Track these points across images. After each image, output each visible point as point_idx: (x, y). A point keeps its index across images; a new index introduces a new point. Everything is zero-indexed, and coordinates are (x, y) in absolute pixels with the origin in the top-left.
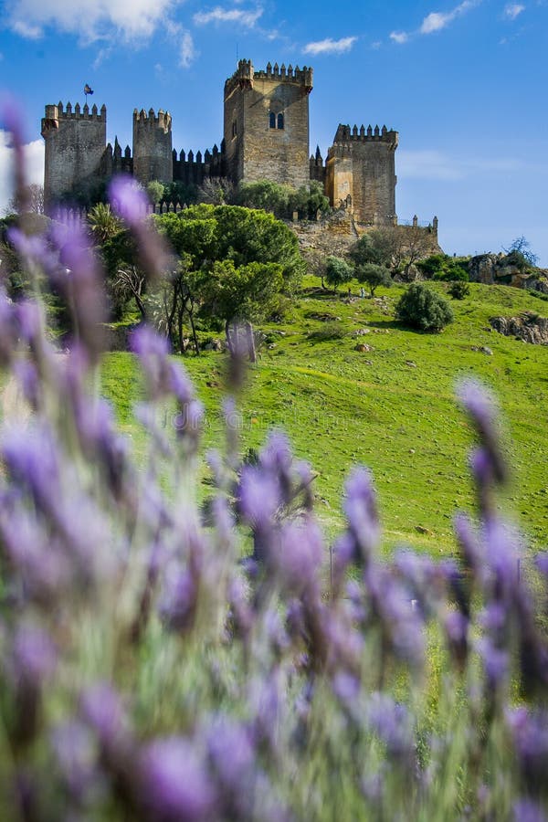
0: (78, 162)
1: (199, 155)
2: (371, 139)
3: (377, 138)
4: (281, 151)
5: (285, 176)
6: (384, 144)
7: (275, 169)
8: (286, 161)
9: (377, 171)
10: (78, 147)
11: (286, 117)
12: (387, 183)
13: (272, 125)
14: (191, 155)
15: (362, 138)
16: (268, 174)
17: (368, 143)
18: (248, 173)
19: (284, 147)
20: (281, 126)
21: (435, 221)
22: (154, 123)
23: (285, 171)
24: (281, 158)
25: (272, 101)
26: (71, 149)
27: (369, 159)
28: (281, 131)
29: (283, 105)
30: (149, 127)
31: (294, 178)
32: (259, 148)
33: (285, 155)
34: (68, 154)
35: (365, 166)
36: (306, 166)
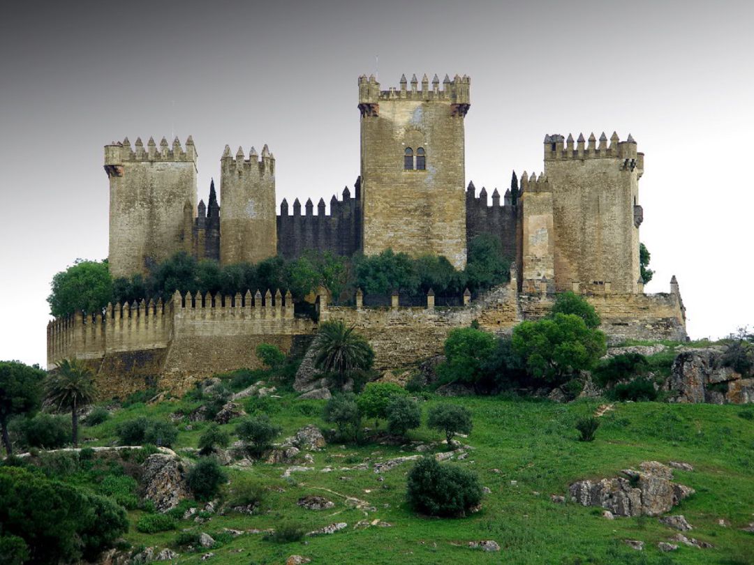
0: (151, 225)
1: (322, 205)
2: (593, 155)
3: (603, 153)
4: (422, 201)
5: (428, 238)
6: (613, 161)
7: (413, 229)
8: (429, 215)
9: (603, 201)
10: (151, 202)
11: (428, 154)
12: (619, 221)
13: (409, 166)
14: (309, 205)
15: (580, 155)
16: (401, 237)
17: (589, 161)
18: (372, 237)
19: (427, 196)
20: (422, 166)
21: (674, 281)
22: (243, 172)
23: (429, 230)
24: (422, 211)
25: (407, 131)
26: (142, 205)
27: (591, 185)
28: (422, 173)
29: (425, 134)
30: (236, 177)
31: (441, 239)
32: (388, 200)
33: (429, 206)
34: (137, 214)
35: (585, 197)
36: (461, 221)
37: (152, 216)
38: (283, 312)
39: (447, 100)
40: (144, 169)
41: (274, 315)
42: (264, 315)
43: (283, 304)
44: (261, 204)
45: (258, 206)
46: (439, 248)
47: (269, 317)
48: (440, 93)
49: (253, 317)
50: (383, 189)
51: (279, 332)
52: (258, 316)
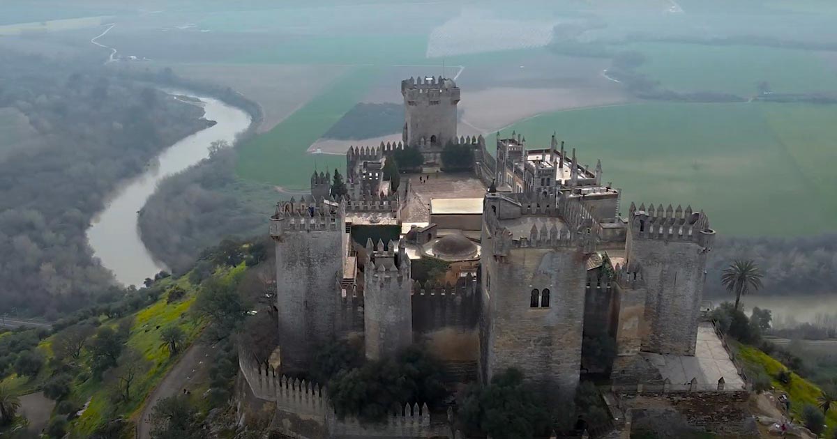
0: (310, 279)
2: (676, 239)
4: (544, 334)
5: (548, 363)
7: (535, 356)
8: (549, 345)
9: (680, 277)
10: (309, 262)
11: (552, 294)
13: (534, 304)
16: (524, 363)
17: (672, 243)
19: (548, 328)
20: (546, 304)
22: (385, 284)
23: (548, 357)
24: (543, 342)
25: (535, 275)
26: (302, 264)
27: (671, 262)
28: (545, 310)
29: (551, 277)
30: (378, 288)
31: (559, 364)
32: (515, 333)
33: (550, 338)
34: (298, 270)
35: (665, 271)
36: (577, 348)
37: (310, 273)
38: (420, 421)
39: (574, 247)
40: (302, 237)
41: (412, 423)
42: (403, 423)
43: (421, 414)
44: (399, 309)
45: (397, 310)
46: (556, 371)
47: (408, 425)
48: (567, 241)
49: (395, 424)
50: (511, 325)
51: (416, 435)
52: (399, 423)
